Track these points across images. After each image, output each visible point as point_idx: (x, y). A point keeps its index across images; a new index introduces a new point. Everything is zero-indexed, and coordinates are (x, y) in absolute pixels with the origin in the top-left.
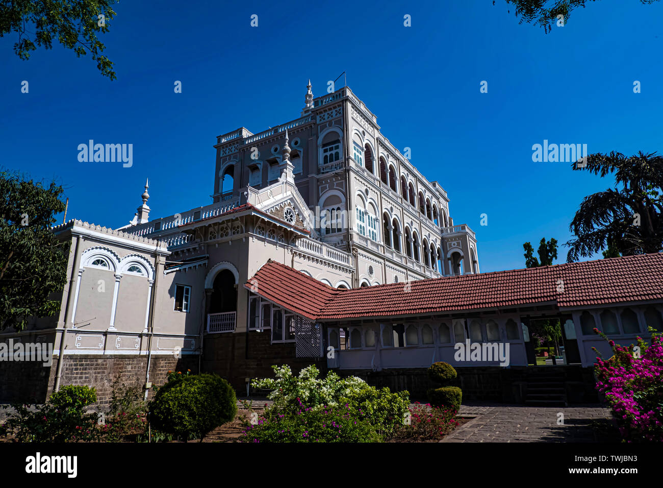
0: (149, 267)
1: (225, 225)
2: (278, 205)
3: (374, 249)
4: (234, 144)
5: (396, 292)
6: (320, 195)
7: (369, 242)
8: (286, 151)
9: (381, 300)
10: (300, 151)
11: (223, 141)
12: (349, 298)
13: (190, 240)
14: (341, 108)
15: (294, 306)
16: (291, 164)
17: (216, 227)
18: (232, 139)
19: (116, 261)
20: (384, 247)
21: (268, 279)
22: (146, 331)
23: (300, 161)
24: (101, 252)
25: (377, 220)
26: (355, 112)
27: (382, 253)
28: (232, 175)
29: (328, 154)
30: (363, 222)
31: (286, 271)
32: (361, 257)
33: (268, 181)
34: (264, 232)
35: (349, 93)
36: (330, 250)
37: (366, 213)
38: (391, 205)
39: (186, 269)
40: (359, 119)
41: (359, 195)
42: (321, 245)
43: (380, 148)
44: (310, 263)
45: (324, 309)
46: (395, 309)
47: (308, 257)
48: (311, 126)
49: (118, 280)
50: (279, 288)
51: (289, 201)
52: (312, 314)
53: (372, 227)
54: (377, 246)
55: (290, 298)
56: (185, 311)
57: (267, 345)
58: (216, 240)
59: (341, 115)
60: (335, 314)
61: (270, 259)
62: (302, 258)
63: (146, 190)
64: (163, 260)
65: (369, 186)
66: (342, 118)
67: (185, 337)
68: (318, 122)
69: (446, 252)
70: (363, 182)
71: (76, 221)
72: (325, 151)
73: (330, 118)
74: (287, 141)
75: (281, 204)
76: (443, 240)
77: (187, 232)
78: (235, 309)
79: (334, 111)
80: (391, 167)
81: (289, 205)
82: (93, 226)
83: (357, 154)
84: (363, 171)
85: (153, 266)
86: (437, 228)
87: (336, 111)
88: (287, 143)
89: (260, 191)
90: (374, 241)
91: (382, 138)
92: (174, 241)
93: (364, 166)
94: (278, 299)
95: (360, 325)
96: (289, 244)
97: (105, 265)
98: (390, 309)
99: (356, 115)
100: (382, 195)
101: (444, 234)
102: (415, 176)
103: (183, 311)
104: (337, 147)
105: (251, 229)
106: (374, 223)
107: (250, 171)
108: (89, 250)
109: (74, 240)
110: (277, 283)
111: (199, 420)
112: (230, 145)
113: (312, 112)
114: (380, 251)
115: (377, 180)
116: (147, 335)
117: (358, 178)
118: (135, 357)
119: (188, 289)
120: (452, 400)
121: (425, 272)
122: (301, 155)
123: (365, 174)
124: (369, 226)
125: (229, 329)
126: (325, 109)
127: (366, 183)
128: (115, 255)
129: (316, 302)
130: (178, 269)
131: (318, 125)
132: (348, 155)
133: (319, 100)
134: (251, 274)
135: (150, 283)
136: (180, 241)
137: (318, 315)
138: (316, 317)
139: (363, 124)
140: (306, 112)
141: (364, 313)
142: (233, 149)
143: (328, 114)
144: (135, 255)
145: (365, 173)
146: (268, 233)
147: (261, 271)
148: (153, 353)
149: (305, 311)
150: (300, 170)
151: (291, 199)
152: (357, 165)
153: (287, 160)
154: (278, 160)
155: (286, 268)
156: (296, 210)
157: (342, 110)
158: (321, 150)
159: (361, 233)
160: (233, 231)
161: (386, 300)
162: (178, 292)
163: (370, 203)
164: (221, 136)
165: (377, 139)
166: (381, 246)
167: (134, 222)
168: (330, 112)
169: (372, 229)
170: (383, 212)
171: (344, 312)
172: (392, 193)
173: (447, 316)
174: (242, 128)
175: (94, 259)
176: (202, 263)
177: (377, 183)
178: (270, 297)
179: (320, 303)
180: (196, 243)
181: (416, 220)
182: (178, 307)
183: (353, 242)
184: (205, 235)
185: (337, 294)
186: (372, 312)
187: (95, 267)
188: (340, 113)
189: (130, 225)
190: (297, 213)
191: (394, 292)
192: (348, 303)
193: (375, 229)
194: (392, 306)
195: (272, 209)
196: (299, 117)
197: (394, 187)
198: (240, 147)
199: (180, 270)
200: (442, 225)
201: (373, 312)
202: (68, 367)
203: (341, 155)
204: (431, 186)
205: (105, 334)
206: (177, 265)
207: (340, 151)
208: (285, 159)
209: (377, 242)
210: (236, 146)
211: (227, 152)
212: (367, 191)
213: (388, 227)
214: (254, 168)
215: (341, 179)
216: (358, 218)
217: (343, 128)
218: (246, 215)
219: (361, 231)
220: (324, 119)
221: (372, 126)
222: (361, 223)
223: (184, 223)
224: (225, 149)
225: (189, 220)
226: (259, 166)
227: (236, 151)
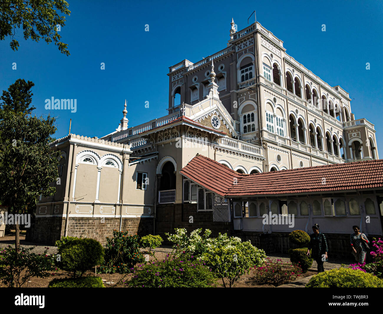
0: (119, 162)
1: (167, 132)
2: (207, 115)
3: (281, 142)
4: (180, 72)
5: (282, 177)
6: (239, 104)
7: (277, 137)
8: (212, 75)
9: (271, 183)
10: (225, 74)
11: (173, 70)
12: (250, 181)
13: (148, 142)
14: (253, 38)
15: (211, 187)
16: (216, 84)
17: (162, 133)
18: (178, 69)
19: (98, 159)
20: (290, 140)
21: (195, 167)
22: (118, 203)
23: (224, 82)
24: (89, 154)
25: (284, 120)
26: (264, 40)
27: (289, 145)
28: (180, 93)
29: (244, 74)
30: (272, 122)
31: (208, 161)
32: (271, 148)
35: (259, 27)
36: (244, 145)
37: (275, 116)
38: (296, 108)
39: (143, 162)
40: (268, 45)
41: (268, 103)
42: (238, 142)
43: (286, 65)
44: (229, 154)
45: (231, 189)
46: (279, 189)
47: (227, 151)
48: (232, 55)
49: (100, 170)
50: (202, 174)
51: (215, 111)
52: (222, 192)
53: (280, 126)
54: (284, 140)
55: (209, 181)
56: (144, 189)
57: (195, 213)
58: (162, 142)
59: (253, 44)
60: (238, 192)
61: (198, 154)
62: (222, 152)
63: (125, 108)
64: (127, 157)
65: (276, 95)
66: (254, 46)
67: (144, 206)
68: (237, 51)
69: (347, 141)
70: (272, 92)
71: (72, 135)
72: (243, 72)
73: (246, 47)
74: (213, 68)
75: (209, 114)
76: (344, 132)
77: (145, 137)
78: (175, 188)
79: (248, 41)
80: (296, 79)
81: (215, 114)
82: (82, 137)
83: (266, 72)
84: (272, 84)
85: (122, 161)
86: (339, 123)
87: (249, 41)
89: (193, 106)
90: (282, 136)
91: (288, 57)
92: (140, 142)
93: (272, 80)
94: (201, 181)
95: (257, 201)
96: (211, 143)
97: (91, 161)
98: (276, 190)
99: (265, 43)
100: (288, 101)
101: (345, 127)
102: (318, 83)
103: (142, 189)
104: (251, 69)
105: (183, 134)
106: (282, 122)
107: (191, 90)
108: (81, 152)
109: (71, 146)
110: (201, 170)
112: (178, 73)
114: (287, 144)
115: (284, 90)
116: (119, 205)
117: (267, 90)
118: (112, 219)
119: (145, 175)
120: (304, 258)
121: (327, 157)
122: (226, 76)
124: (277, 125)
125: (172, 201)
126: (241, 41)
127: (274, 94)
128: (97, 155)
129: (226, 183)
130: (138, 162)
131: (237, 53)
132: (258, 74)
133: (237, 34)
134: (184, 165)
135: (120, 172)
137: (227, 193)
138: (225, 194)
139: (271, 48)
140: (230, 43)
141: (257, 192)
143: (244, 44)
144: (110, 154)
145: (274, 86)
146: (196, 136)
147: (192, 162)
148: (123, 216)
149: (218, 190)
150: (225, 88)
151: (217, 110)
152: (266, 81)
154: (209, 81)
155: (208, 160)
156: (221, 118)
157: (253, 40)
158: (239, 72)
159: (270, 131)
160: (172, 135)
161: (274, 183)
162: (139, 178)
163: (278, 108)
164: (171, 67)
165: (283, 59)
166: (288, 139)
167: (119, 129)
168: (245, 43)
169: (279, 128)
170: (289, 114)
171: (244, 191)
172: (297, 99)
173: (319, 195)
174: (185, 60)
175: (84, 158)
176: (153, 157)
177: (284, 93)
178: (195, 180)
179: (228, 184)
180: (151, 144)
181: (319, 118)
182: (139, 186)
183: (263, 138)
184: (156, 139)
185: (241, 178)
186: (263, 192)
187: (85, 163)
188: (252, 43)
190: (221, 119)
191: (281, 177)
192: (248, 185)
193: (282, 127)
194: (278, 187)
195: (202, 118)
197: (298, 93)
198: (184, 74)
199: (139, 163)
200: (343, 120)
201: (264, 191)
202: (72, 224)
203: (254, 74)
204: (333, 90)
205: (93, 204)
206: (137, 160)
207: (253, 71)
208: (212, 81)
209: (284, 137)
210: (182, 73)
211: (176, 78)
212: (275, 99)
213: (294, 125)
214: (194, 88)
215: (254, 92)
216: (267, 120)
217: (254, 53)
218: (180, 125)
219: (270, 130)
220: (241, 48)
221: (279, 49)
222: (270, 124)
223: (142, 131)
224: (174, 76)
225: (149, 128)
226: (197, 86)
227: (182, 77)
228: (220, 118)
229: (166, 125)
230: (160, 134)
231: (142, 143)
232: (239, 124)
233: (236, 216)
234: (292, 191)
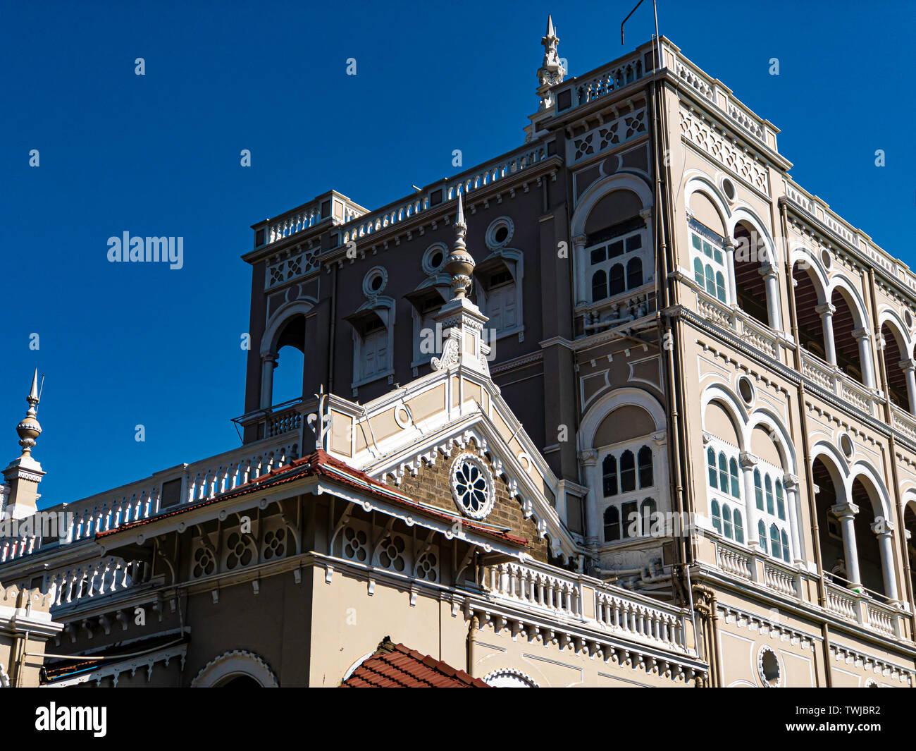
2: (430, 449)
3: (782, 589)
4: (305, 247)
6: (584, 407)
7: (759, 565)
8: (458, 267)
10: (515, 262)
11: (274, 237)
13: (139, 578)
14: (645, 109)
16: (475, 309)
17: (213, 536)
18: (294, 235)
20: (818, 581)
23: (512, 297)
25: (788, 484)
26: (695, 120)
27: (814, 605)
28: (300, 345)
29: (607, 265)
30: (736, 494)
31: (435, 678)
32: (731, 618)
33: (413, 365)
34: (366, 547)
35: (669, 60)
36: (609, 598)
37: (746, 463)
38: (841, 431)
40: (711, 140)
41: (716, 402)
42: (577, 582)
43: (793, 232)
44: (536, 645)
47: (528, 628)
48: (549, 177)
51: (469, 434)
53: (771, 511)
54: (794, 577)
58: (213, 577)
59: (646, 134)
61: (387, 639)
62: (505, 632)
63: (32, 410)
64: (35, 651)
65: (752, 366)
66: (648, 143)
68: (571, 161)
70: (731, 354)
72: (597, 257)
73: (611, 147)
74: (462, 234)
75: (443, 447)
77: (125, 553)
79: (621, 121)
80: (839, 295)
81: (472, 447)
83: (705, 260)
84: (730, 317)
85: (3, 673)
87: (628, 121)
88: (460, 241)
89: (368, 406)
90: (781, 561)
91: (801, 198)
92: (98, 581)
93: (731, 300)
96: (453, 585)
99: (696, 129)
100: (807, 397)
104: (635, 243)
105: (318, 541)
106: (779, 494)
107: (356, 334)
112: (294, 252)
113: (550, 129)
114: (807, 598)
115: (785, 346)
117: (710, 342)
122: (518, 275)
123: (739, 328)
124: (760, 506)
126: (590, 117)
127: (741, 360)
130: (85, 678)
131: (571, 171)
132: (670, 270)
133: (572, 87)
139: (725, 155)
140: (539, 127)
142: (304, 262)
143: (602, 132)
145: (739, 324)
146: (379, 550)
147: (355, 682)
150: (515, 325)
151: (478, 428)
152: (703, 301)
153: (462, 296)
154: (444, 293)
155: (435, 669)
156: (498, 464)
157: (646, 116)
158: (583, 255)
159: (728, 534)
160: (265, 546)
163: (761, 426)
164: (263, 223)
165: (780, 205)
166: (808, 577)
168: (608, 126)
169: (770, 520)
170: (814, 456)
172: (847, 388)
174: (330, 194)
176: (166, 655)
177: (785, 358)
180: (153, 588)
183: (696, 567)
184: (181, 562)
188: (641, 128)
190: (499, 473)
193: (782, 516)
195: (411, 464)
196: (522, 143)
197: (851, 363)
198: (322, 256)
199: (92, 682)
203: (649, 269)
206: (80, 667)
207: (645, 254)
208: (457, 294)
209: (791, 565)
210: (312, 252)
211: (285, 273)
212: (745, 386)
213: (835, 510)
214: (369, 324)
215: (651, 351)
216: (713, 484)
217: (648, 176)
218: (303, 496)
219: (727, 527)
220: (590, 150)
221: (760, 161)
222: (724, 499)
223: (112, 526)
224: (277, 266)
225: (146, 508)
226: (383, 315)
227: (313, 269)
228: (493, 469)
229: (231, 495)
230: (207, 541)
231: (108, 582)
232: (583, 500)
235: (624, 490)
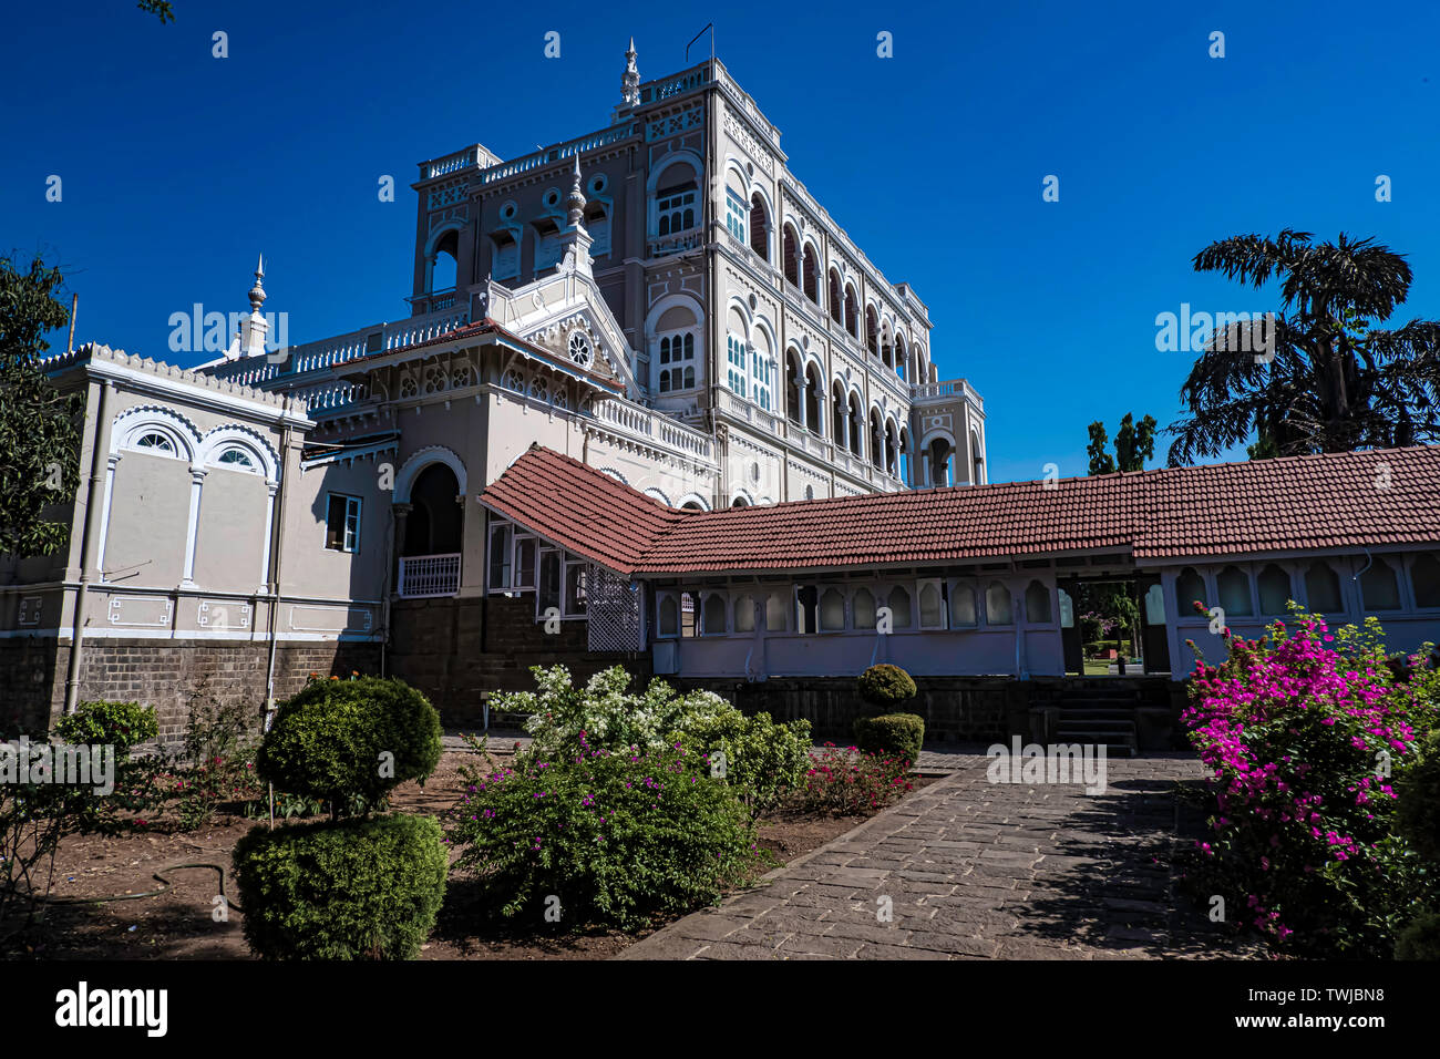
0: (266, 454)
1: (436, 367)
2: (555, 324)
3: (764, 426)
4: (457, 182)
5: (803, 519)
6: (650, 305)
7: (753, 411)
8: (575, 203)
9: (771, 537)
10: (608, 205)
11: (434, 173)
12: (704, 529)
13: (356, 395)
14: (702, 107)
15: (585, 545)
16: (585, 233)
17: (417, 370)
18: (450, 173)
19: (192, 439)
20: (785, 423)
21: (531, 485)
22: (263, 592)
23: (607, 226)
24: (158, 419)
25: (772, 363)
26: (733, 119)
27: (781, 437)
28: (454, 253)
29: (670, 213)
30: (743, 367)
31: (569, 468)
32: (736, 442)
33: (535, 270)
35: (720, 75)
36: (668, 426)
37: (750, 348)
38: (804, 333)
39: (350, 459)
40: (741, 134)
41: (734, 308)
42: (649, 415)
43: (786, 203)
44: (624, 452)
45: (649, 552)
46: (799, 555)
47: (620, 441)
48: (633, 148)
49: (198, 480)
50: (554, 506)
51: (580, 316)
52: (624, 562)
53: (761, 380)
54: (771, 420)
55: (577, 527)
56: (350, 550)
57: (528, 625)
58: (417, 397)
59: (701, 125)
60: (673, 563)
61: (535, 443)
62: (606, 443)
63: (259, 282)
64: (297, 439)
65: (757, 288)
66: (703, 131)
67: (351, 606)
68: (649, 140)
69: (918, 436)
70: (745, 278)
71: (96, 347)
72: (664, 206)
73: (677, 132)
74: (578, 180)
75: (563, 323)
76: (913, 412)
77: (353, 378)
78: (459, 549)
79: (684, 114)
80: (808, 248)
81: (581, 324)
82: (136, 359)
83: (734, 215)
84: (746, 254)
85: (276, 452)
86: (902, 386)
87: (689, 115)
88: (577, 185)
89: (516, 292)
90: (765, 410)
91: (791, 181)
93: (747, 244)
94: (552, 529)
95: (725, 588)
96: (577, 412)
97: (167, 447)
98: (789, 555)
99: (734, 126)
100: (786, 310)
101: (916, 398)
102: (860, 269)
103: (346, 549)
104: (690, 199)
105: (493, 375)
106: (767, 369)
107: (494, 245)
108: (130, 413)
109: (94, 389)
110: (548, 494)
111: (360, 769)
112: (449, 185)
113: (636, 115)
114: (777, 432)
115: (776, 276)
116: (267, 600)
117: (734, 269)
118: (240, 645)
119: (356, 504)
120: (902, 741)
121: (870, 479)
122: (610, 214)
123: (751, 262)
124: (755, 376)
125: (446, 591)
126: (664, 109)
127: (751, 283)
128: (189, 426)
129: (633, 536)
130: (332, 459)
131: (649, 146)
132: (712, 219)
133: (652, 87)
134: (493, 476)
135: (271, 489)
136: (337, 397)
137: (637, 565)
138: (631, 568)
139: (749, 147)
140: (622, 114)
141: (733, 561)
142: (457, 193)
143: (671, 121)
144: (235, 427)
145: (751, 259)
146: (531, 385)
147: (516, 468)
148: (280, 636)
149: (609, 556)
150: (605, 248)
151: (585, 313)
152: (732, 242)
153: (576, 224)
154: (558, 223)
155: (569, 463)
156: (597, 338)
157: (702, 113)
158: (654, 204)
159: (737, 392)
160: (454, 379)
161: (780, 536)
162: (335, 510)
163: (759, 326)
164: (426, 163)
165: (779, 185)
166: (779, 420)
167: (233, 354)
168: (676, 117)
169: (761, 384)
170: (787, 347)
171: (691, 560)
172: (808, 307)
173: (907, 571)
174: (476, 146)
175: (141, 433)
177: (776, 283)
178: (533, 524)
179: (641, 539)
180: (373, 403)
181: (859, 368)
182: (335, 542)
183: (718, 410)
184: (393, 386)
185: (678, 521)
186: (749, 561)
187: (144, 450)
188: (698, 121)
189: (224, 360)
190: (597, 344)
191: (799, 519)
192: (700, 541)
193: (767, 383)
194: (793, 548)
196: (608, 126)
197: (812, 293)
198: (471, 189)
199: (336, 462)
200: (913, 380)
201: (753, 560)
202: (93, 663)
203: (698, 217)
204: (894, 294)
205: (174, 595)
206: (329, 452)
207: (696, 207)
208: (572, 222)
209: (770, 412)
210: (463, 186)
211: (443, 199)
212: (752, 299)
213: (795, 381)
214: (504, 240)
215: (697, 271)
216: (730, 360)
217: (703, 156)
218: (482, 347)
219: (736, 387)
220: (662, 133)
221: (769, 153)
222: (736, 370)
223: (345, 359)
224: (437, 195)
225: (357, 351)
226: (515, 235)
227: (463, 198)
228: (593, 340)
230: (411, 372)
231: (330, 400)
232: (647, 365)
233: (662, 633)
234: (835, 559)
235: (687, 358)
